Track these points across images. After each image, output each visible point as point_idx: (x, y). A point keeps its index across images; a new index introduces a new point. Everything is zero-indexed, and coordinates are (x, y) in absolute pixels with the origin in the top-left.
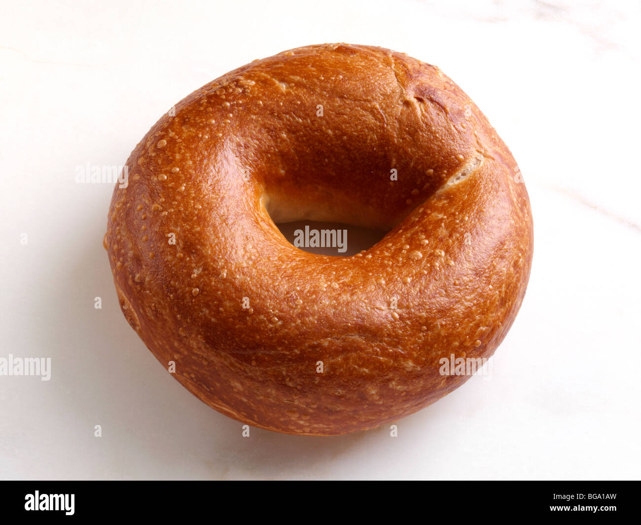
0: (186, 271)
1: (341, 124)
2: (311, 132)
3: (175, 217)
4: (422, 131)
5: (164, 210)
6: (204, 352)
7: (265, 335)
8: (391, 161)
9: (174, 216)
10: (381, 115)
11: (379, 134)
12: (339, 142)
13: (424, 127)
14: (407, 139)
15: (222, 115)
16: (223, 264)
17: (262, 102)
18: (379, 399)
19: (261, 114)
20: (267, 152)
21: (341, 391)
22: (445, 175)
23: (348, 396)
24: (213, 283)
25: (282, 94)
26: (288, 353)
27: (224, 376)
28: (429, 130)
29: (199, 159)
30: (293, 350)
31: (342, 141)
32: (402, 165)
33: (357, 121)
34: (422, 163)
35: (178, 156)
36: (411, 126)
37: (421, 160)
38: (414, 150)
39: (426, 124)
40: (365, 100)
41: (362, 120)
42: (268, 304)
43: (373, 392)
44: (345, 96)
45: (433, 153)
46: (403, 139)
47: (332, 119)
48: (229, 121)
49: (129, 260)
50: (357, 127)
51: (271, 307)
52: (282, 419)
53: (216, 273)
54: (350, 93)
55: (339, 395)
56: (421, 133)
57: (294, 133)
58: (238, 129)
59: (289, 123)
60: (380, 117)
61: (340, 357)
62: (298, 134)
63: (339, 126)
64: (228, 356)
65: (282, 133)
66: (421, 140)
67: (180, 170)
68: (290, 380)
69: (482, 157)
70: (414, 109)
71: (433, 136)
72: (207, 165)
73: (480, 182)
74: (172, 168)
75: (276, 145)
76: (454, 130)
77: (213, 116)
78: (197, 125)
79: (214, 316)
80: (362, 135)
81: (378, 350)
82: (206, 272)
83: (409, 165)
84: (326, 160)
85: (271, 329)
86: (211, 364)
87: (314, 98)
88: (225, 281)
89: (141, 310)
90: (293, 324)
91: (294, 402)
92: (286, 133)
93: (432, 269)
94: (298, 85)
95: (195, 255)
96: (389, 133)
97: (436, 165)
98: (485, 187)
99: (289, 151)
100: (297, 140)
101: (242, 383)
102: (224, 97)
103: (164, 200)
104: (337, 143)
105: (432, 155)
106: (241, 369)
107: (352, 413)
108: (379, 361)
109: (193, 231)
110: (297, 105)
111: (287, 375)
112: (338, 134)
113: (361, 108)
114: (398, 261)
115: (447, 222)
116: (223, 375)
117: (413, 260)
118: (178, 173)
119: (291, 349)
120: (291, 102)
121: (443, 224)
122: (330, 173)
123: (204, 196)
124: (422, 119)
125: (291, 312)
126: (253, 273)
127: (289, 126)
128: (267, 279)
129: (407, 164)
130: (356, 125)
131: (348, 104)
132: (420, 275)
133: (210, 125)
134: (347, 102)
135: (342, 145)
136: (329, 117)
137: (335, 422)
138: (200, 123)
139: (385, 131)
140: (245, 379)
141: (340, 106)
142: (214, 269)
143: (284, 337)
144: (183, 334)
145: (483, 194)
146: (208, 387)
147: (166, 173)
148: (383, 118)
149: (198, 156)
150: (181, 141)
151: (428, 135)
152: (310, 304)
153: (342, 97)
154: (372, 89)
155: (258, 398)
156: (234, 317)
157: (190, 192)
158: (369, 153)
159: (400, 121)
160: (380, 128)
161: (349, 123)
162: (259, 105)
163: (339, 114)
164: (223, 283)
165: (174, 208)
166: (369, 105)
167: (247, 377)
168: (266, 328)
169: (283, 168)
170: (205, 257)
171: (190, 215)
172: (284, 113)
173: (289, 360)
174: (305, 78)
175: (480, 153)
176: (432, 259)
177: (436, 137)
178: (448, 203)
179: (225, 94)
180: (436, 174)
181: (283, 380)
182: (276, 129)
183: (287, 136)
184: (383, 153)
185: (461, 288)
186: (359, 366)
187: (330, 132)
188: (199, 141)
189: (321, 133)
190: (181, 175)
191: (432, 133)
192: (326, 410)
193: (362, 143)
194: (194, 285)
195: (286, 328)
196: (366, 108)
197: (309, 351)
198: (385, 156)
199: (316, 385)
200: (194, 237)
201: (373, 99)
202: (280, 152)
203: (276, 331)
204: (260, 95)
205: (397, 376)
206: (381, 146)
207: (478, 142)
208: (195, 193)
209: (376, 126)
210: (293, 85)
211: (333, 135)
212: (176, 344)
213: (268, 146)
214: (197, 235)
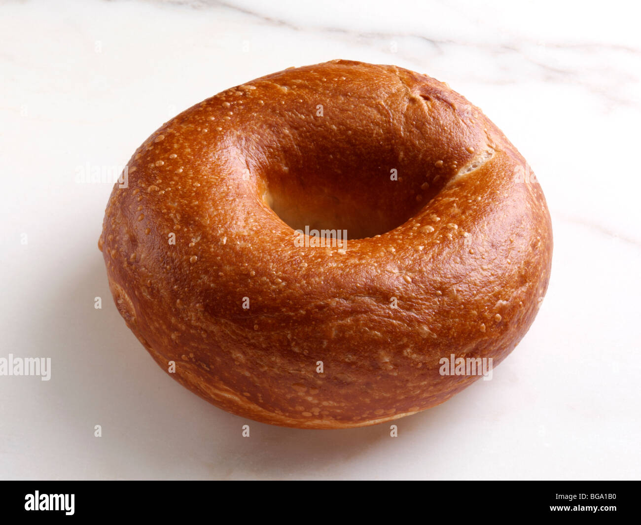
0: (183, 240)
1: (345, 119)
2: (314, 128)
3: (173, 195)
4: (430, 124)
5: (161, 189)
6: (202, 322)
7: (268, 296)
8: (399, 154)
9: (171, 194)
10: (387, 111)
11: (385, 128)
12: (344, 137)
13: (432, 120)
14: (415, 132)
15: (222, 113)
16: (222, 232)
17: (264, 101)
18: (394, 368)
19: (261, 112)
20: (269, 147)
21: (350, 358)
22: (455, 166)
23: (360, 363)
24: (212, 250)
25: (284, 95)
26: (292, 314)
27: (225, 347)
28: (437, 123)
29: (197, 147)
30: (298, 310)
31: (347, 136)
32: (410, 158)
33: (362, 116)
34: (432, 154)
35: (176, 146)
36: (418, 120)
37: (430, 152)
38: (422, 142)
39: (434, 118)
40: (369, 98)
41: (367, 115)
42: (271, 267)
43: (387, 360)
44: (349, 94)
45: (442, 144)
46: (410, 132)
47: (336, 115)
48: (230, 118)
49: (124, 244)
50: (362, 123)
51: (274, 269)
52: (289, 396)
53: (216, 240)
54: (354, 91)
55: (349, 361)
56: (428, 127)
57: (296, 129)
58: (239, 125)
59: (291, 119)
60: (386, 113)
61: (349, 319)
62: (301, 129)
63: (344, 121)
64: (229, 322)
65: (285, 129)
66: (429, 132)
67: (178, 156)
68: (296, 345)
69: (493, 151)
70: (420, 106)
71: (441, 129)
72: (207, 153)
73: (493, 170)
74: (169, 155)
75: (279, 141)
76: (463, 124)
77: (213, 114)
78: (196, 122)
79: (214, 282)
80: (367, 129)
81: (390, 313)
82: (205, 240)
83: (418, 157)
84: (331, 156)
85: (274, 291)
86: (211, 334)
87: (317, 96)
88: (224, 247)
89: (136, 292)
90: (298, 285)
91: (300, 371)
92: (288, 130)
93: (445, 239)
94: (300, 86)
95: (193, 226)
96: (395, 127)
97: (445, 156)
98: (497, 174)
99: (292, 146)
100: (300, 135)
101: (244, 353)
102: (224, 99)
103: (161, 181)
104: (342, 138)
105: (441, 146)
106: (243, 336)
107: (364, 387)
108: (392, 324)
109: (192, 205)
110: (300, 103)
111: (293, 339)
112: (342, 129)
113: (365, 105)
114: (409, 236)
115: (460, 202)
116: (223, 345)
117: (424, 233)
118: (176, 158)
119: (296, 310)
120: (293, 101)
121: (455, 205)
122: (336, 170)
123: (203, 176)
124: (429, 113)
125: (296, 273)
126: (255, 241)
127: (291, 122)
128: (269, 246)
129: (416, 156)
130: (361, 120)
131: (352, 101)
132: (432, 245)
133: (210, 122)
134: (351, 99)
135: (347, 139)
136: (332, 113)
137: (346, 397)
138: (199, 120)
139: (391, 125)
140: (247, 346)
141: (343, 103)
142: (213, 236)
143: (289, 298)
144: (180, 307)
145: (496, 180)
146: (208, 366)
147: (163, 160)
148: (388, 114)
149: (197, 145)
150: (179, 134)
151: (435, 127)
152: (315, 266)
153: (345, 95)
154: (376, 87)
155: (262, 370)
156: (235, 281)
157: (189, 173)
158: (375, 147)
159: (406, 116)
160: (386, 123)
161: (353, 118)
162: (261, 104)
163: (343, 111)
164: (223, 249)
165: (171, 188)
166: (374, 102)
167: (249, 345)
168: (269, 289)
169: (286, 165)
170: (205, 227)
171: (188, 192)
172: (285, 110)
173: (295, 321)
174: (307, 80)
175: (491, 147)
176: (445, 231)
177: (445, 130)
178: (460, 189)
179: (225, 97)
180: (446, 165)
181: (289, 345)
182: (278, 125)
183: (290, 132)
184: (390, 146)
185: (476, 257)
186: (370, 328)
187: (334, 127)
188: (198, 134)
189: (325, 129)
190: (179, 160)
191: (440, 126)
192: (335, 381)
193: (367, 137)
194: (192, 253)
195: (290, 289)
196: (371, 105)
197: (316, 312)
198: (392, 150)
199: (325, 350)
200: (191, 210)
201: (378, 96)
202: (283, 147)
203: (280, 292)
204: (262, 96)
205: (412, 342)
206: (388, 140)
207: (488, 138)
208: (193, 174)
209: (381, 120)
210: (295, 87)
211: (337, 130)
212: (173, 320)
213: (270, 140)
214: (196, 208)
